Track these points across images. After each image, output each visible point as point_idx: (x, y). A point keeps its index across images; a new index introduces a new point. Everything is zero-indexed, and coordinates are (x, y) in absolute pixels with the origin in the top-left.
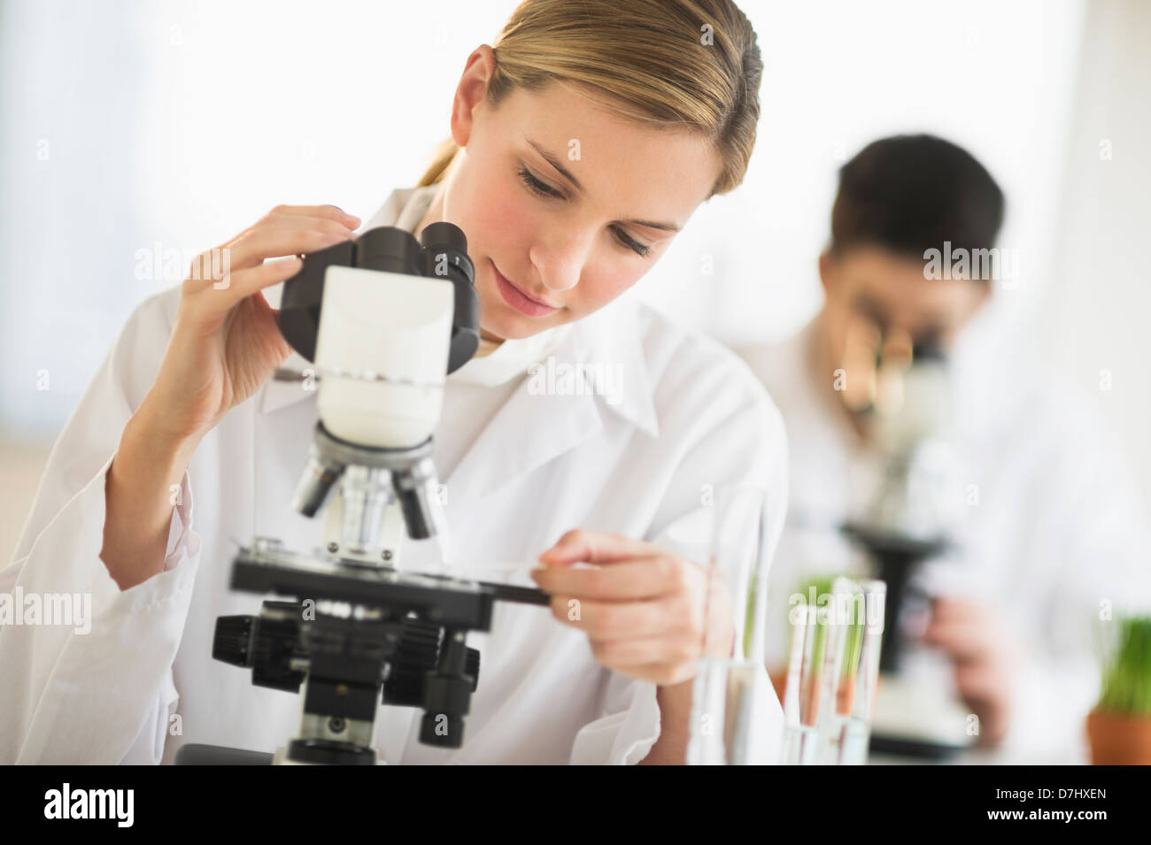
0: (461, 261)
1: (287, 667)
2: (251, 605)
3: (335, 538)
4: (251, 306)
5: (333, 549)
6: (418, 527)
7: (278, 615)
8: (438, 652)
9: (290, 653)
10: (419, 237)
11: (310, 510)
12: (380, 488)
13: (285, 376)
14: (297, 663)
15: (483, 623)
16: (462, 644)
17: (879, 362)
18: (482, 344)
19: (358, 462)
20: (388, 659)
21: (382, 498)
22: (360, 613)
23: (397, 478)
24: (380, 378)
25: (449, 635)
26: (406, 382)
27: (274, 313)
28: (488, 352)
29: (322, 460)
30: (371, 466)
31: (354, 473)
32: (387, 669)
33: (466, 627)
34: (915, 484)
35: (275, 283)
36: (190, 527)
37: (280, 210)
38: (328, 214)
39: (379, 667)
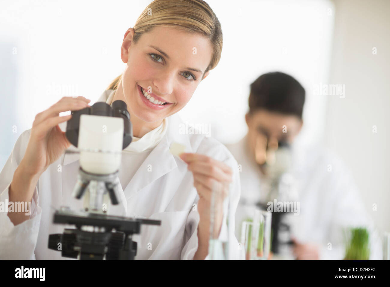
0: (125, 112)
1: (73, 250)
2: (60, 229)
3: (87, 206)
4: (55, 130)
5: (87, 210)
6: (115, 201)
7: (69, 232)
8: (123, 243)
9: (73, 245)
10: (111, 105)
11: (79, 197)
12: (101, 188)
13: (68, 152)
14: (77, 248)
15: (137, 231)
16: (131, 239)
17: (267, 148)
18: (134, 138)
19: (94, 180)
20: (107, 245)
21: (102, 191)
22: (97, 230)
23: (107, 184)
24: (100, 151)
25: (127, 236)
26: (109, 152)
27: (63, 133)
28: (136, 140)
29: (82, 179)
30: (98, 181)
31: (92, 184)
32: (106, 249)
33: (132, 233)
34: (282, 188)
35: (63, 121)
36: (38, 205)
37: (64, 98)
38: (80, 99)
39: (103, 248)
